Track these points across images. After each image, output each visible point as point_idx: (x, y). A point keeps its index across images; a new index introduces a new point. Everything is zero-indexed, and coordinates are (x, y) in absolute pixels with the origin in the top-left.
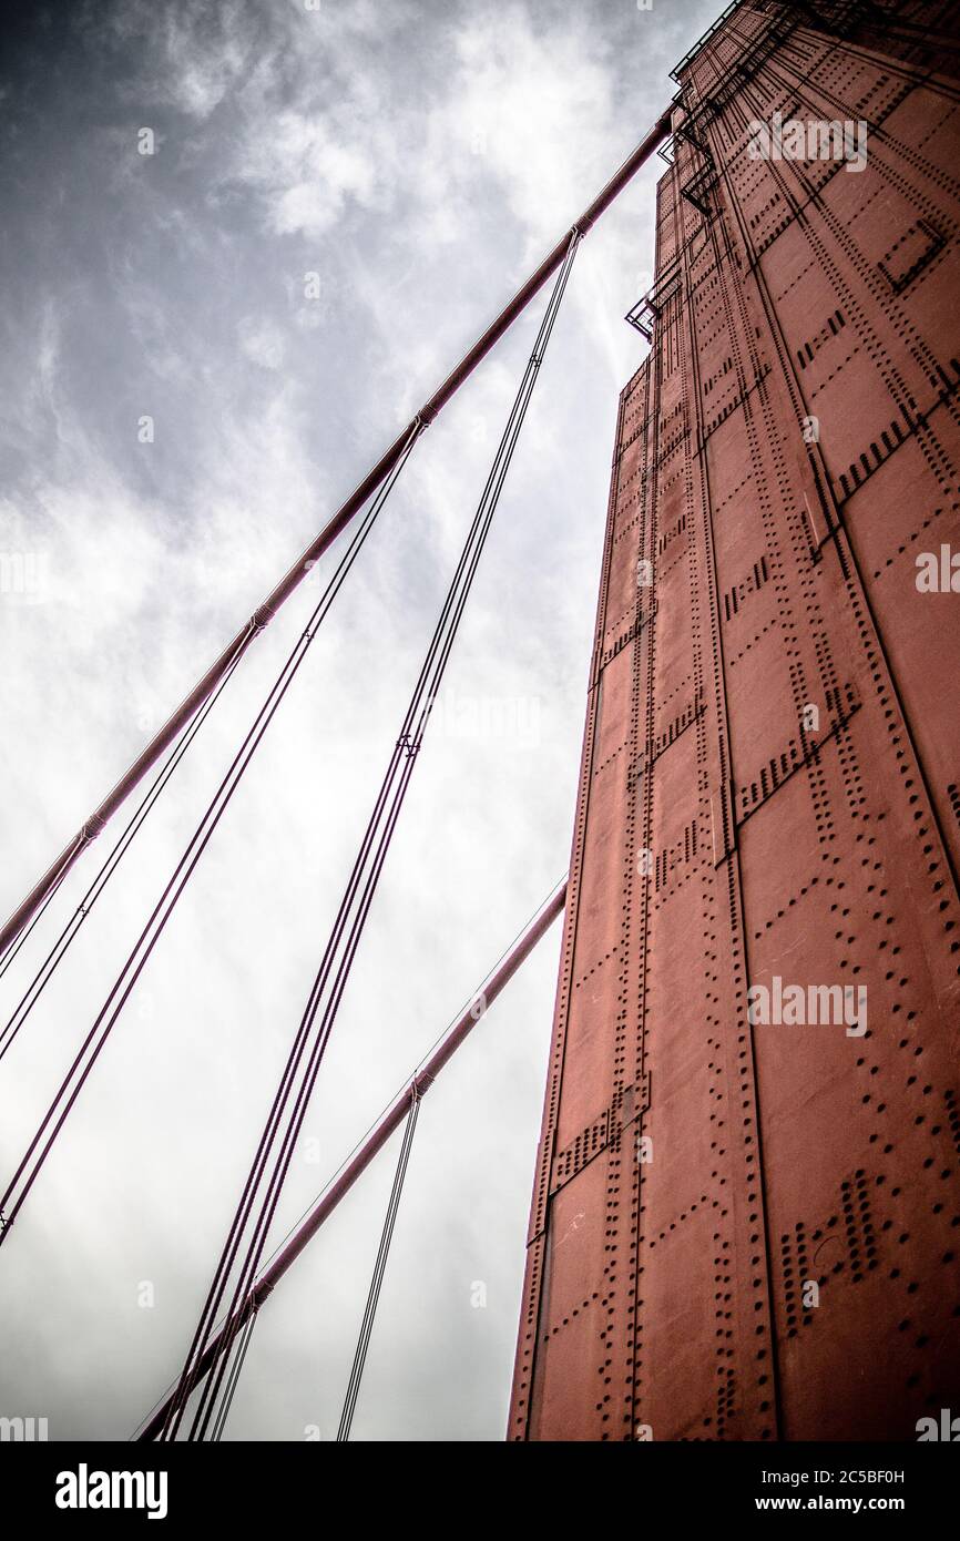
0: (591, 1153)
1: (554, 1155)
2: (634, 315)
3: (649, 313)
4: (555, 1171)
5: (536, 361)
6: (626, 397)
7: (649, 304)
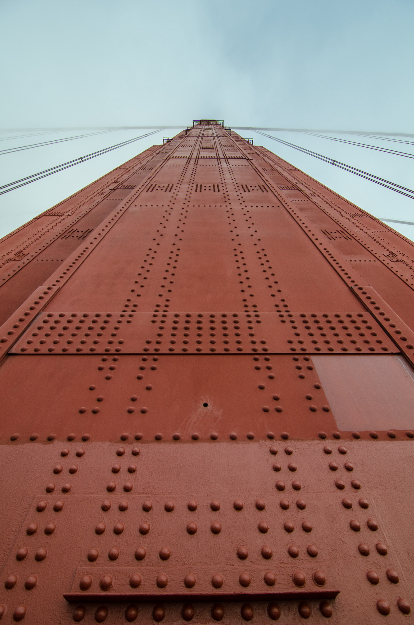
0: (56, 215)
1: (50, 211)
2: (165, 139)
3: (167, 140)
4: (48, 213)
5: (146, 135)
6: (154, 146)
7: (168, 139)
